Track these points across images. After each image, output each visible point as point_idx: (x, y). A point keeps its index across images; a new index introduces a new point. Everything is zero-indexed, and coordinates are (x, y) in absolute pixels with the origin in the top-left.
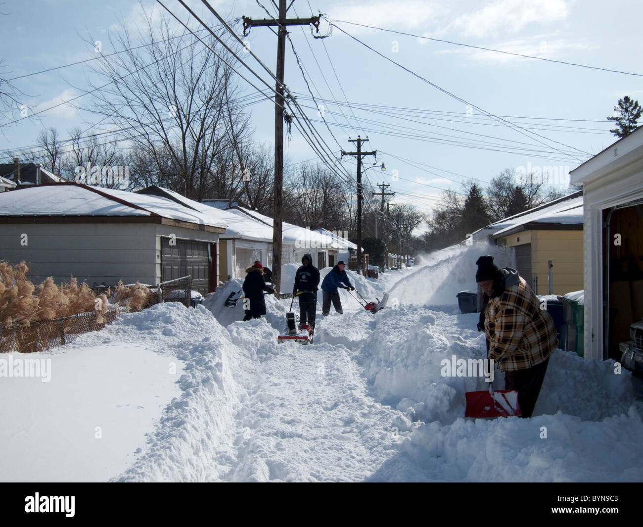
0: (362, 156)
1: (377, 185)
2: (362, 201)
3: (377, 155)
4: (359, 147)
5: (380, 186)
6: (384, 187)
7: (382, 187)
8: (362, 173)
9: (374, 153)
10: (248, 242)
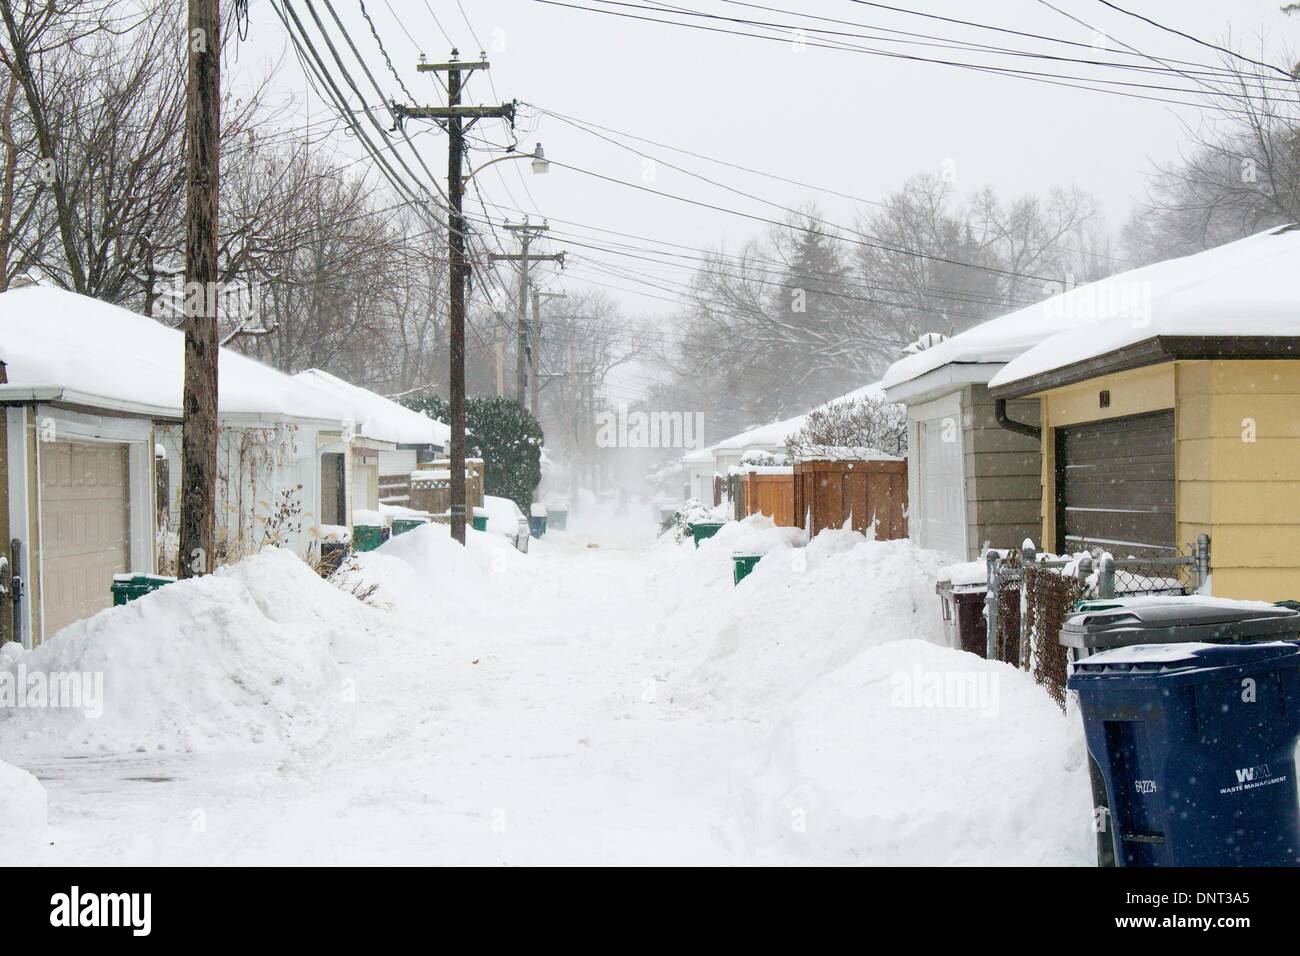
0: (465, 121)
1: (506, 227)
2: (466, 277)
3: (516, 119)
4: (455, 87)
5: (514, 229)
6: (526, 232)
7: (520, 233)
8: (466, 178)
9: (507, 111)
10: (83, 416)
